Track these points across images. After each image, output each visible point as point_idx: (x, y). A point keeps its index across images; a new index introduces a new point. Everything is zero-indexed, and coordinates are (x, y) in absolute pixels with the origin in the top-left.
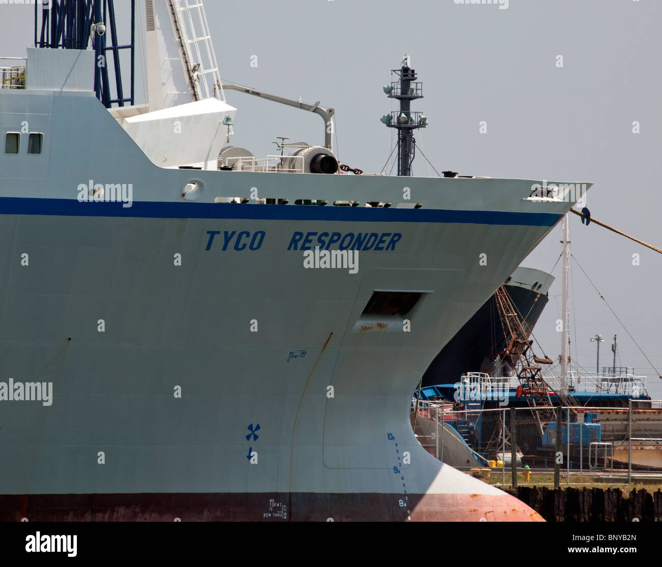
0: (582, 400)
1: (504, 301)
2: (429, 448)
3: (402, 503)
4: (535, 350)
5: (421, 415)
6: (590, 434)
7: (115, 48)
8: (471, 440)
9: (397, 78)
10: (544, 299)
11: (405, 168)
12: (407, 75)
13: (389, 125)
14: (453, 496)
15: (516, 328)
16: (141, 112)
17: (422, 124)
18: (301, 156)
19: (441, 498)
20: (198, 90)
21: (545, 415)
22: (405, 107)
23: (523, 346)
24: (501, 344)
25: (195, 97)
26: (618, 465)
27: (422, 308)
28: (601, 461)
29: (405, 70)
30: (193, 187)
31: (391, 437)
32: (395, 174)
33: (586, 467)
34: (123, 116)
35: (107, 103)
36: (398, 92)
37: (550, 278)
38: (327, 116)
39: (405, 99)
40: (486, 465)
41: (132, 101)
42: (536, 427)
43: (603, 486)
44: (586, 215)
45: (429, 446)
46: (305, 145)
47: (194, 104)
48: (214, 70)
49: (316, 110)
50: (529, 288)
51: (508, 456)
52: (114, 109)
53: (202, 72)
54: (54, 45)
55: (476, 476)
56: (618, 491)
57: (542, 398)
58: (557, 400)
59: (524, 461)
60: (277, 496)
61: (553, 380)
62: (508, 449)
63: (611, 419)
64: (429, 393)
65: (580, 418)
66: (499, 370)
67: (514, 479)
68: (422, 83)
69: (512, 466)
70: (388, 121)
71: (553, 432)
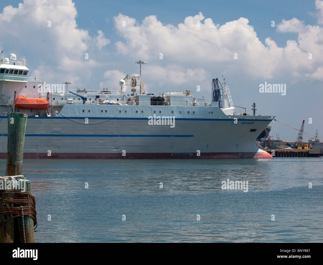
0: (275, 141)
1: (266, 130)
2: (258, 147)
3: (254, 153)
4: (269, 135)
5: (256, 143)
6: (276, 145)
7: (221, 101)
8: (262, 146)
9: (253, 104)
10: (270, 130)
11: (254, 115)
12: (254, 104)
13: (252, 110)
14: (260, 152)
15: (267, 133)
16: (224, 109)
17: (256, 110)
18: (242, 113)
19: (259, 152)
20: (231, 106)
21: (271, 143)
22: (254, 108)
23: (268, 135)
24: (265, 135)
25: (230, 107)
26: (279, 148)
27: (256, 131)
28: (277, 148)
29: (254, 103)
30: (230, 117)
31: (253, 146)
32: (253, 115)
33: (275, 149)
34: (222, 109)
35: (220, 108)
36: (253, 106)
37: (271, 127)
38: (245, 109)
39: (254, 107)
40: (264, 149)
41: (223, 107)
42: (270, 144)
43: (277, 151)
44: (275, 120)
45: (257, 146)
46: (243, 112)
47: (230, 108)
48: (232, 104)
49: (244, 108)
50: (269, 128)
51: (266, 148)
52: (221, 108)
53: (231, 104)
54: (214, 101)
55: (263, 150)
56: (279, 151)
57: (270, 141)
58: (272, 141)
59: (268, 148)
60: (240, 153)
61: (271, 139)
62: (266, 147)
63: (278, 143)
64: (257, 141)
65: (275, 143)
66: (265, 138)
67: (267, 150)
68: (256, 105)
69: (267, 149)
70: (252, 109)
71: (272, 145)
